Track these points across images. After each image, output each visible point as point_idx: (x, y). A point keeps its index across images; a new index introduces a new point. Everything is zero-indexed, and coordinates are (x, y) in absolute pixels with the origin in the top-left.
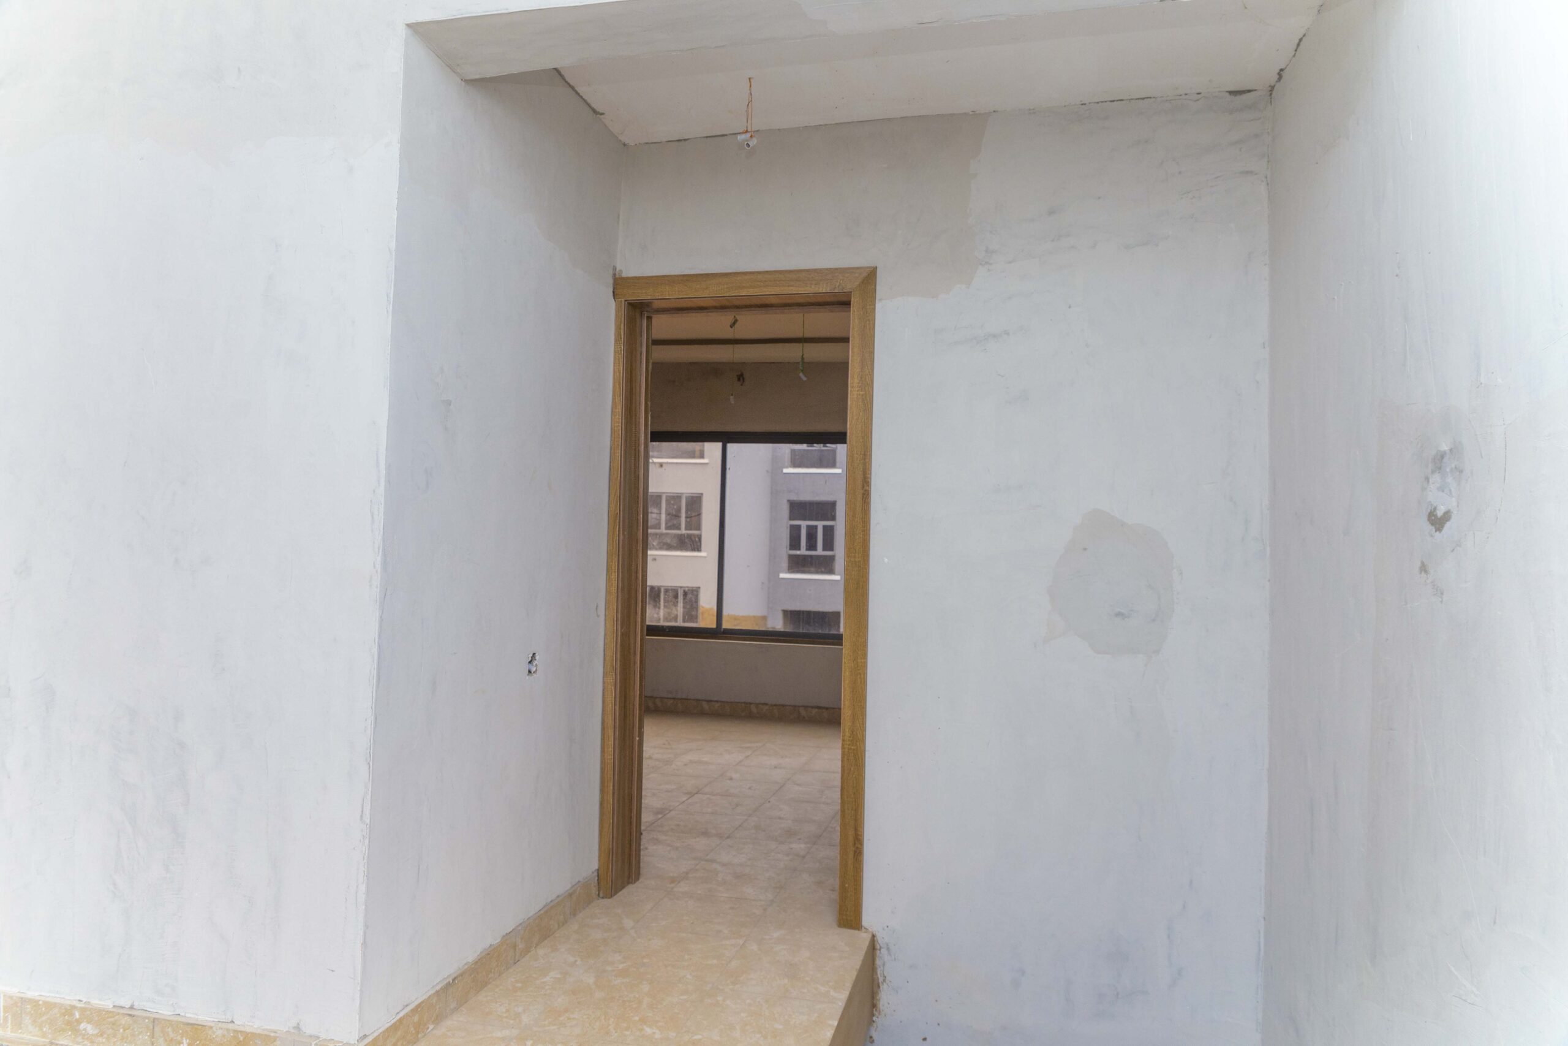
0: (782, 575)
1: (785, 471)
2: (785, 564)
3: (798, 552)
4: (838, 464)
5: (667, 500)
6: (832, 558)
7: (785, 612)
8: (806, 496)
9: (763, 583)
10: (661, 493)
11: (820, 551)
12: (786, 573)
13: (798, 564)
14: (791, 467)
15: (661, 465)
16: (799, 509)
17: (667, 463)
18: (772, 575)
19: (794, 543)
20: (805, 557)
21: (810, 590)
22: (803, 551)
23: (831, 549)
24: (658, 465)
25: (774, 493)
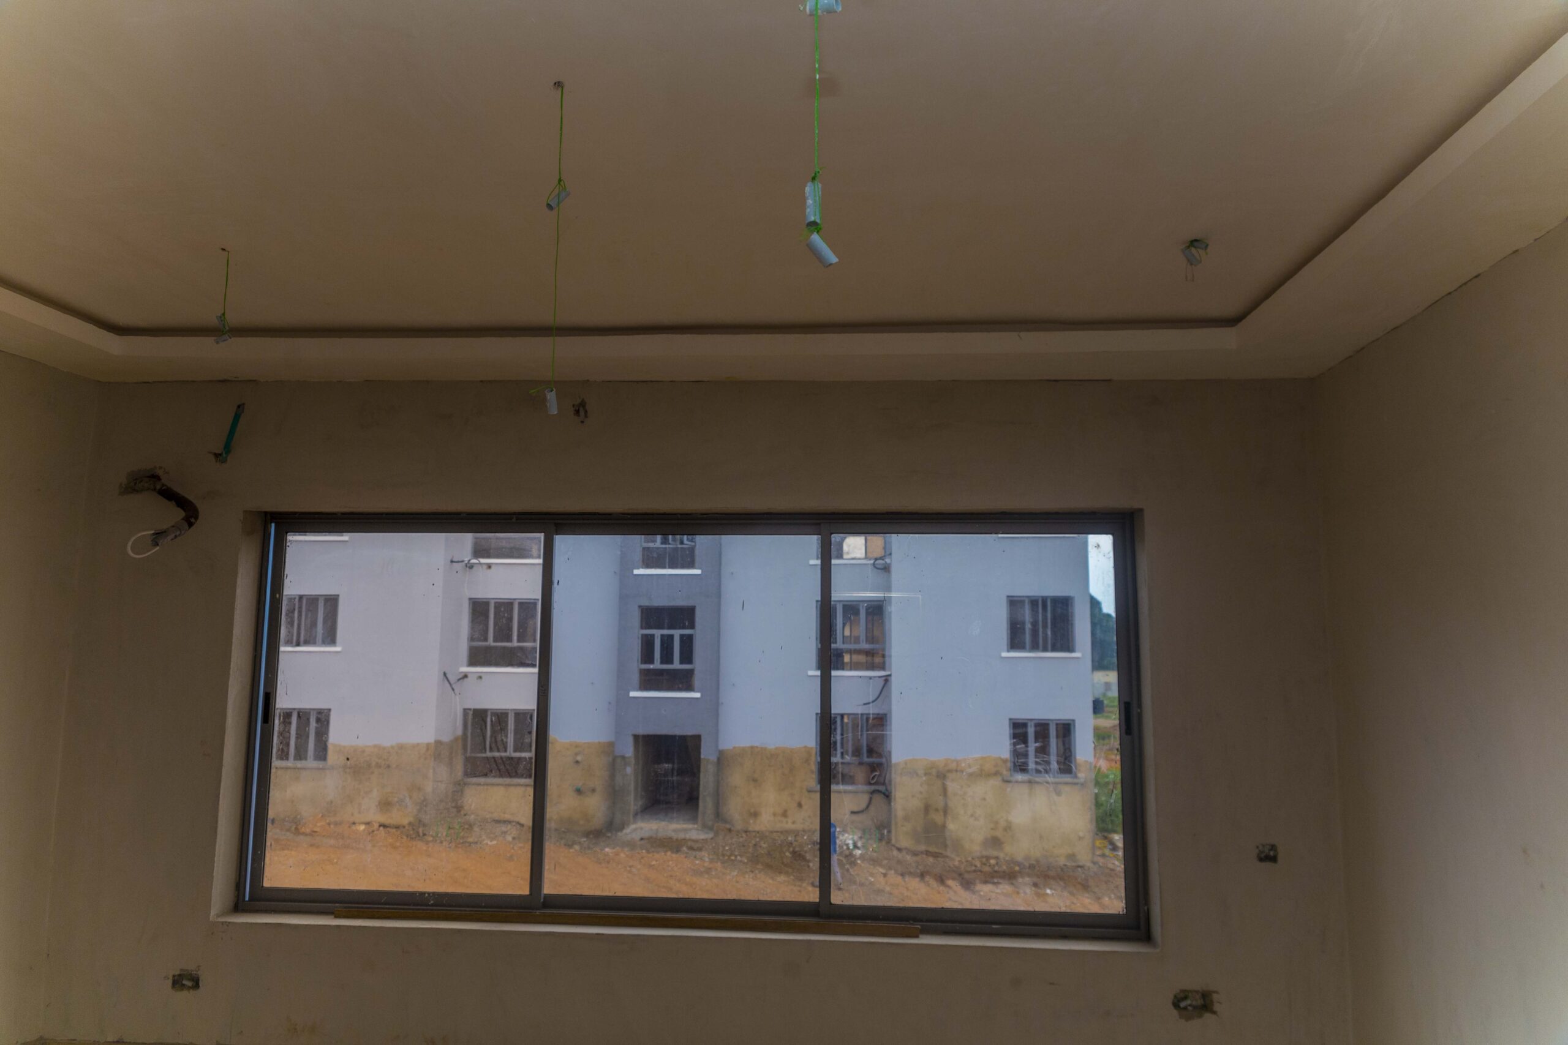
0: (633, 694)
1: (636, 572)
2: (636, 678)
3: (652, 666)
4: (697, 565)
5: (495, 607)
6: (691, 673)
7: (636, 737)
8: (660, 600)
9: (610, 703)
10: (489, 599)
11: (677, 665)
12: (637, 690)
13: (650, 680)
14: (642, 568)
15: (489, 566)
16: (652, 616)
17: (496, 564)
18: (621, 689)
19: (647, 656)
20: (661, 672)
21: (665, 710)
22: (657, 665)
23: (690, 661)
24: (485, 567)
25: (623, 598)
